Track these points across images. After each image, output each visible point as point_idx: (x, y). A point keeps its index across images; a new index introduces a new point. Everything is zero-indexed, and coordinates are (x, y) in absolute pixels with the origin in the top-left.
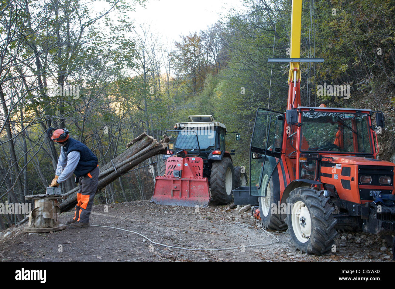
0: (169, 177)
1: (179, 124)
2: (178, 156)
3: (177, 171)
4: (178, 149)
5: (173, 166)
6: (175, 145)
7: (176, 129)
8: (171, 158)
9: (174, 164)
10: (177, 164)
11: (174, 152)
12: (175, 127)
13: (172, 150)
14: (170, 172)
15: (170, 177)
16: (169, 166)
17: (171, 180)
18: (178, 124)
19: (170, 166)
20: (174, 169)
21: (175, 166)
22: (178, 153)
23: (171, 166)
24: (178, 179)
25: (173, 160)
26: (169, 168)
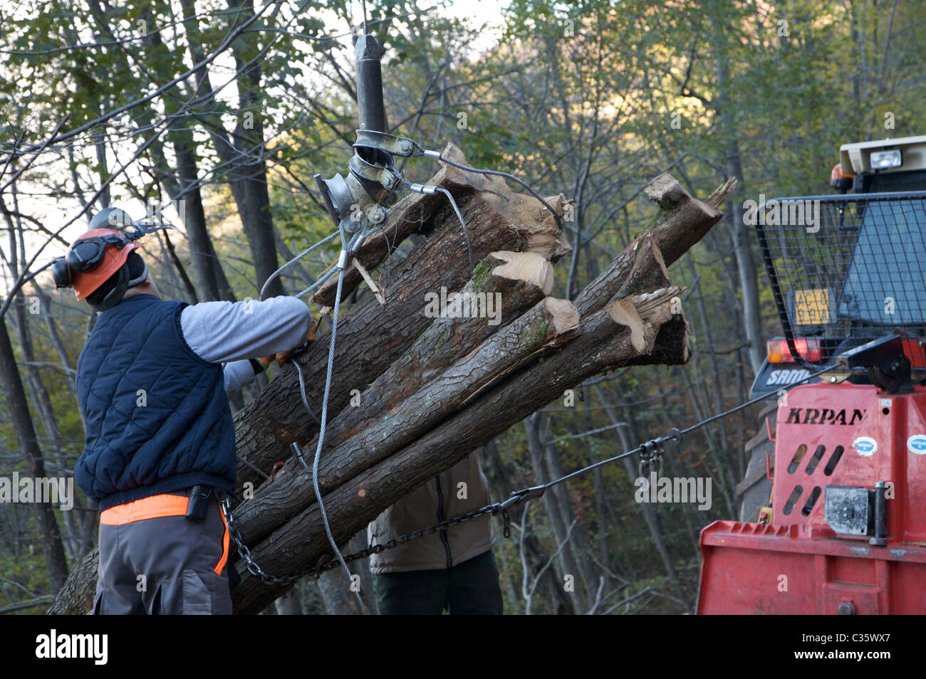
0: (794, 531)
1: (866, 153)
2: (858, 380)
3: (853, 494)
4: (860, 327)
5: (822, 450)
6: (840, 297)
7: (845, 185)
8: (809, 398)
9: (827, 435)
10: (850, 437)
11: (829, 348)
12: (837, 173)
13: (818, 331)
14: (807, 494)
15: (806, 534)
16: (794, 449)
17: (812, 556)
18: (854, 149)
19: (803, 448)
20: (828, 471)
21: (840, 451)
22: (855, 360)
23: (812, 451)
24: (862, 551)
25: (820, 406)
26: (795, 461)
